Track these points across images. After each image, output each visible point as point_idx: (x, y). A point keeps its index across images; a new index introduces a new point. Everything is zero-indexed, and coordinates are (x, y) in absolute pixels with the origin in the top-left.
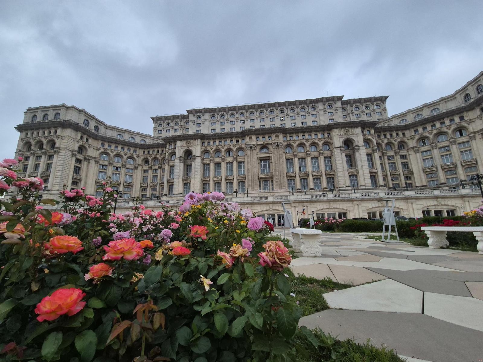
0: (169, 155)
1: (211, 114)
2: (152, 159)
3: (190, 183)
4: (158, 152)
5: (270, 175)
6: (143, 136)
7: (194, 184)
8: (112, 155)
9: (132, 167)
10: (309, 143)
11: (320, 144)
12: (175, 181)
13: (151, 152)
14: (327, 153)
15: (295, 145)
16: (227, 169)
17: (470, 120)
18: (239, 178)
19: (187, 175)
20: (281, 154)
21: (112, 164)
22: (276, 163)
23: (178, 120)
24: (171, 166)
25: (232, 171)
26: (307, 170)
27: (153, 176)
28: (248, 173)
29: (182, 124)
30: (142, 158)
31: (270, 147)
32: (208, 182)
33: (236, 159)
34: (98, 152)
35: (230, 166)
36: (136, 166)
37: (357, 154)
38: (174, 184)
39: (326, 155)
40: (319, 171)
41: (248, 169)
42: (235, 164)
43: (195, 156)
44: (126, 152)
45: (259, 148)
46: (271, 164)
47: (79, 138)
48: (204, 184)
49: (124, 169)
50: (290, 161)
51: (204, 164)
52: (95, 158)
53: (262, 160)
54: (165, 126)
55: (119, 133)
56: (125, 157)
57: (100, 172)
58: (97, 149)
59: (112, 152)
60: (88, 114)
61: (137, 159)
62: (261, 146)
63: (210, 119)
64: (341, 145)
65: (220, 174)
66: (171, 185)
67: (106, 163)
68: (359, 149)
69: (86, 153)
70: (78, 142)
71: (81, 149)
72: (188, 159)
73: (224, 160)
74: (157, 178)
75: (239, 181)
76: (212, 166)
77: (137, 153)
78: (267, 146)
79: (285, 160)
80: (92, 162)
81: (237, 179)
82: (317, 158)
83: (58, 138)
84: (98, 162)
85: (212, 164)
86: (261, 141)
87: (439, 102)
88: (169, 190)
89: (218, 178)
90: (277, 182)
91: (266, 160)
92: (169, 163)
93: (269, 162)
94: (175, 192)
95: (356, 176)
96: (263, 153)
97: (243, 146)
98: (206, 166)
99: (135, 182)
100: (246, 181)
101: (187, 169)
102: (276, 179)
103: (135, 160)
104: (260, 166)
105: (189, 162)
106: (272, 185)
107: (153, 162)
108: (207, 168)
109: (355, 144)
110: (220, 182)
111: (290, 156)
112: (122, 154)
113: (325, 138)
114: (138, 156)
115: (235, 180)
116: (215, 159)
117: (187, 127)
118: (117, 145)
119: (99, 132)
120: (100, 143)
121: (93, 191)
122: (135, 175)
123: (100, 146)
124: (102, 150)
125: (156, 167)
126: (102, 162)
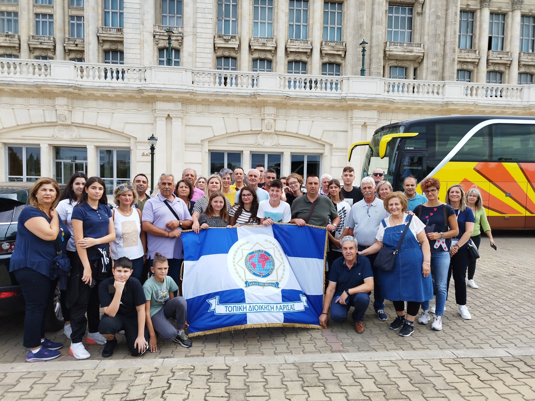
3: (178, 51)
7: (192, 55)
12: (131, 36)
18: (327, 50)
38: (125, 46)
48: (219, 58)
65: (272, 33)
75: (327, 59)
89: (263, 44)
108: (226, 7)
110: (270, 56)
115: (316, 55)
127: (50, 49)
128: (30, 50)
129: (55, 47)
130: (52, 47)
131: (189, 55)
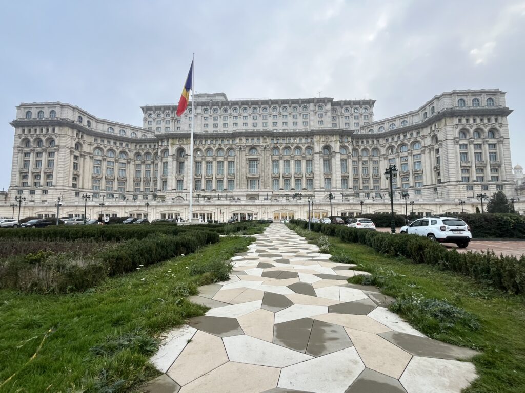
0: (162, 152)
1: (203, 108)
2: (145, 154)
3: (183, 181)
4: (150, 146)
5: (257, 175)
6: (134, 129)
7: (186, 182)
8: (105, 150)
9: (125, 161)
10: (294, 146)
11: (304, 148)
12: (169, 177)
13: (143, 147)
14: (309, 157)
15: (281, 148)
16: (218, 168)
17: (424, 136)
18: (228, 176)
19: (180, 173)
20: (268, 157)
21: (106, 159)
22: (262, 165)
23: (170, 111)
24: (164, 163)
25: (223, 170)
26: (291, 172)
27: (146, 171)
28: (237, 172)
29: (173, 116)
30: (134, 152)
31: (258, 148)
32: (200, 180)
33: (227, 159)
34: (92, 148)
35: (220, 165)
36: (129, 160)
37: (333, 160)
38: (168, 180)
39: (307, 159)
40: (300, 173)
41: (237, 170)
42: (225, 163)
43: (187, 155)
44: (119, 147)
45: (248, 149)
46: (258, 165)
47: (75, 135)
48: (196, 181)
49: (117, 164)
50: (276, 162)
51: (196, 162)
52: (90, 153)
53: (250, 160)
54: (156, 117)
55: (110, 127)
56: (118, 152)
57: (94, 167)
58: (91, 145)
59: (105, 147)
60: (81, 111)
61: (129, 153)
62: (250, 147)
63: (203, 113)
64: (321, 150)
65: (212, 172)
66: (165, 182)
67: (100, 158)
68: (335, 156)
69: (81, 149)
70: (75, 140)
71: (78, 146)
72: (180, 156)
73: (215, 159)
74: (150, 173)
75: (229, 179)
76: (204, 165)
77: (129, 148)
78: (256, 147)
79: (271, 162)
80: (87, 157)
81: (227, 178)
82: (300, 161)
83: (56, 137)
84: (93, 157)
85: (203, 162)
86: (250, 142)
87: (408, 115)
88: (163, 185)
89: (209, 176)
90: (262, 182)
91: (254, 161)
92: (162, 160)
93: (257, 162)
94: (169, 188)
95: (330, 179)
96: (252, 154)
97: (234, 147)
98: (197, 164)
99: (128, 176)
100: (235, 180)
101: (180, 166)
102: (262, 179)
103: (128, 154)
104: (248, 166)
105: (181, 159)
106: (259, 184)
107: (145, 157)
108: (199, 166)
109: (332, 150)
110: (211, 179)
111: (276, 158)
112: (115, 149)
113: (308, 143)
114: (130, 151)
115: (225, 178)
116: (206, 157)
117: (178, 120)
118: (109, 140)
119: (91, 127)
120: (93, 139)
121: (90, 185)
122: (128, 169)
123: (93, 142)
124: (95, 146)
125: (149, 162)
126: (96, 158)
127: (149, 181)
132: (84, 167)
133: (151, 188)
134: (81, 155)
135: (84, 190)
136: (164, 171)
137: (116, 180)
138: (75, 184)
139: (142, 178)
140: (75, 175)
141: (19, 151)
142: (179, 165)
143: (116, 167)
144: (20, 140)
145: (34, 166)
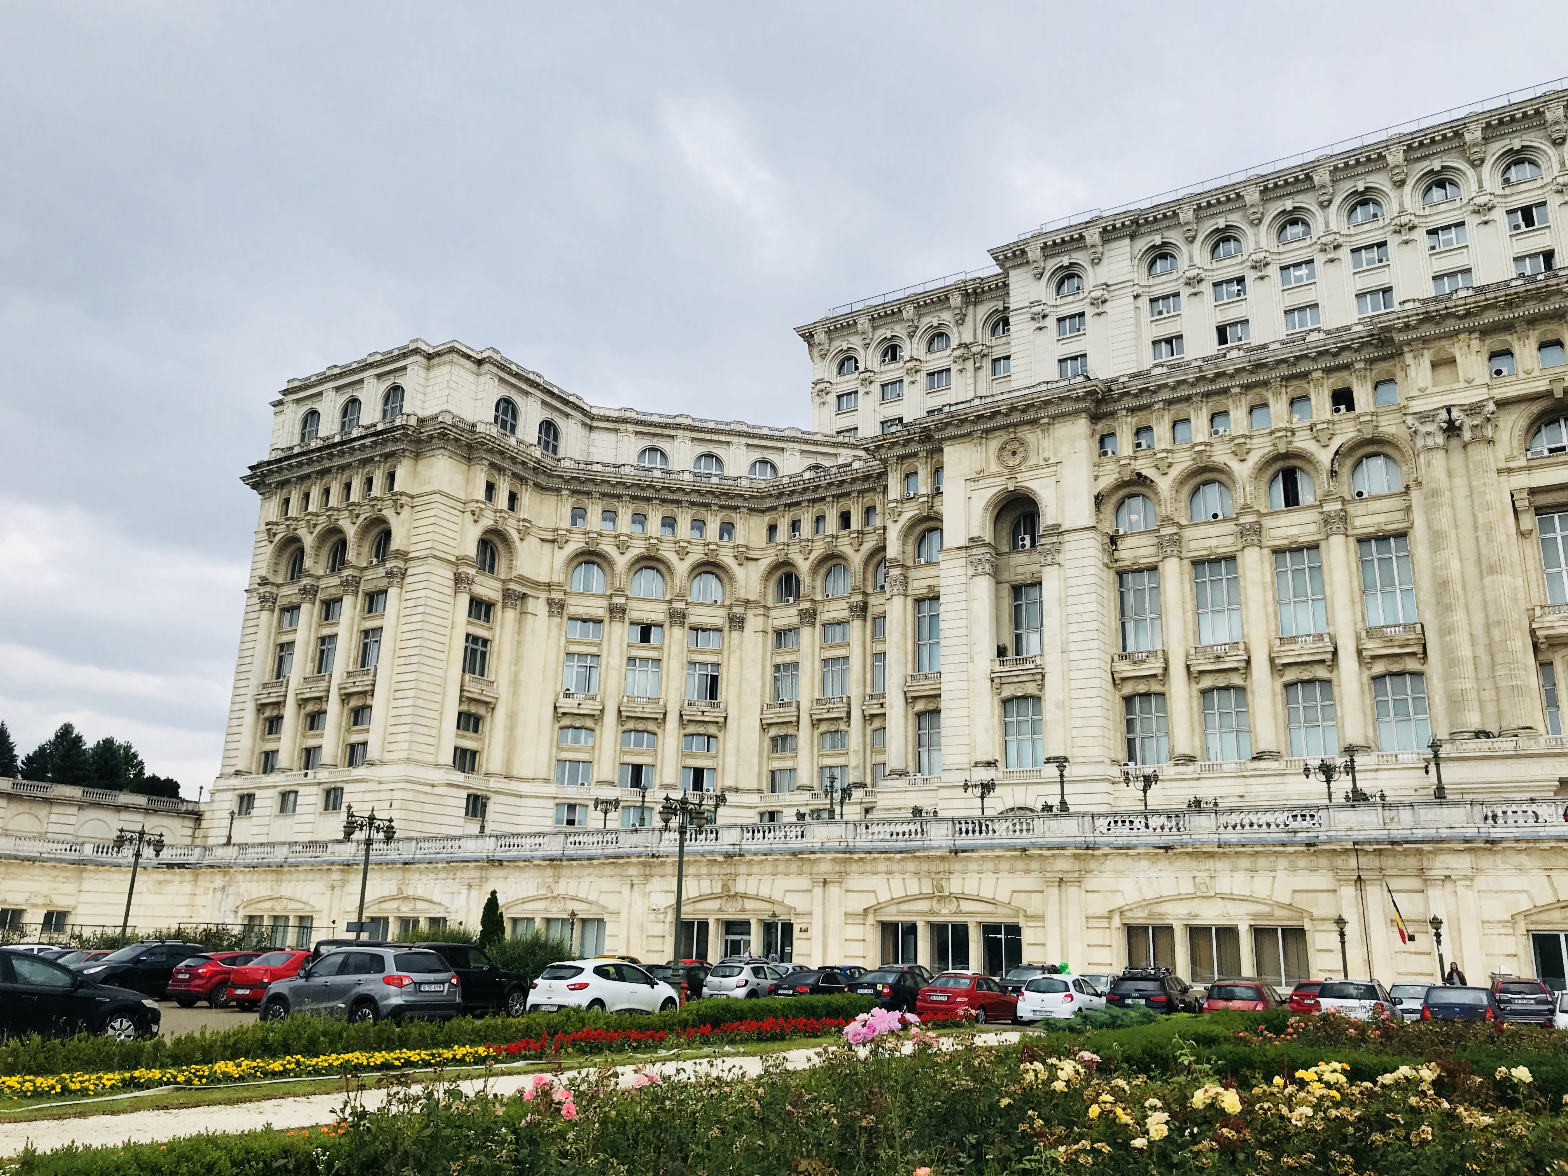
0: (907, 536)
1: (1143, 244)
2: (816, 566)
3: (1037, 699)
4: (845, 520)
7: (1062, 705)
8: (621, 562)
9: (717, 618)
12: (950, 686)
13: (807, 528)
16: (1281, 593)
18: (1374, 646)
19: (1018, 650)
21: (624, 611)
23: (947, 316)
24: (919, 601)
25: (1319, 601)
27: (826, 662)
28: (1444, 610)
29: (967, 338)
30: (765, 563)
32: (1155, 687)
33: (1346, 520)
34: (560, 557)
35: (1299, 574)
36: (736, 610)
38: (943, 705)
41: (1441, 585)
42: (1337, 555)
43: (1056, 530)
44: (685, 539)
45: (1514, 423)
47: (481, 493)
48: (1128, 700)
49: (677, 632)
51: (1122, 574)
52: (548, 586)
53: (1547, 506)
54: (877, 366)
55: (648, 442)
56: (682, 569)
57: (569, 655)
58: (554, 540)
59: (622, 548)
60: (511, 372)
61: (739, 572)
62: (1536, 408)
63: (1143, 278)
66: (927, 714)
67: (597, 607)
69: (510, 568)
70: (476, 516)
71: (491, 549)
72: (1015, 548)
73: (1252, 533)
74: (845, 674)
75: (1379, 668)
76: (1174, 579)
77: (740, 541)
80: (538, 606)
81: (1364, 659)
83: (398, 508)
84: (562, 605)
85: (1171, 568)
86: (1531, 371)
88: (919, 741)
89: (1221, 657)
92: (905, 581)
94: (952, 754)
96: (1559, 460)
97: (1390, 427)
98: (1131, 583)
100: (1434, 666)
101: (1017, 610)
103: (732, 579)
104: (1533, 552)
105: (1022, 565)
107: (819, 583)
108: (1139, 593)
110: (1237, 680)
112: (667, 551)
114: (745, 558)
115: (1348, 662)
116: (1188, 533)
117: (997, 353)
118: (643, 507)
119: (560, 454)
120: (566, 507)
121: (544, 757)
122: (734, 661)
123: (566, 523)
124: (576, 544)
125: (836, 610)
126: (577, 607)
127: (841, 718)
128: (813, 725)
129: (849, 713)
130: (844, 715)
131: (1057, 707)
132: (518, 660)
133: (853, 761)
134: (507, 594)
135: (514, 786)
136: (918, 649)
137: (672, 721)
138: (474, 753)
139: (805, 706)
140: (471, 700)
141: (263, 599)
142: (1007, 602)
143: (675, 649)
144: (270, 549)
145: (309, 666)
